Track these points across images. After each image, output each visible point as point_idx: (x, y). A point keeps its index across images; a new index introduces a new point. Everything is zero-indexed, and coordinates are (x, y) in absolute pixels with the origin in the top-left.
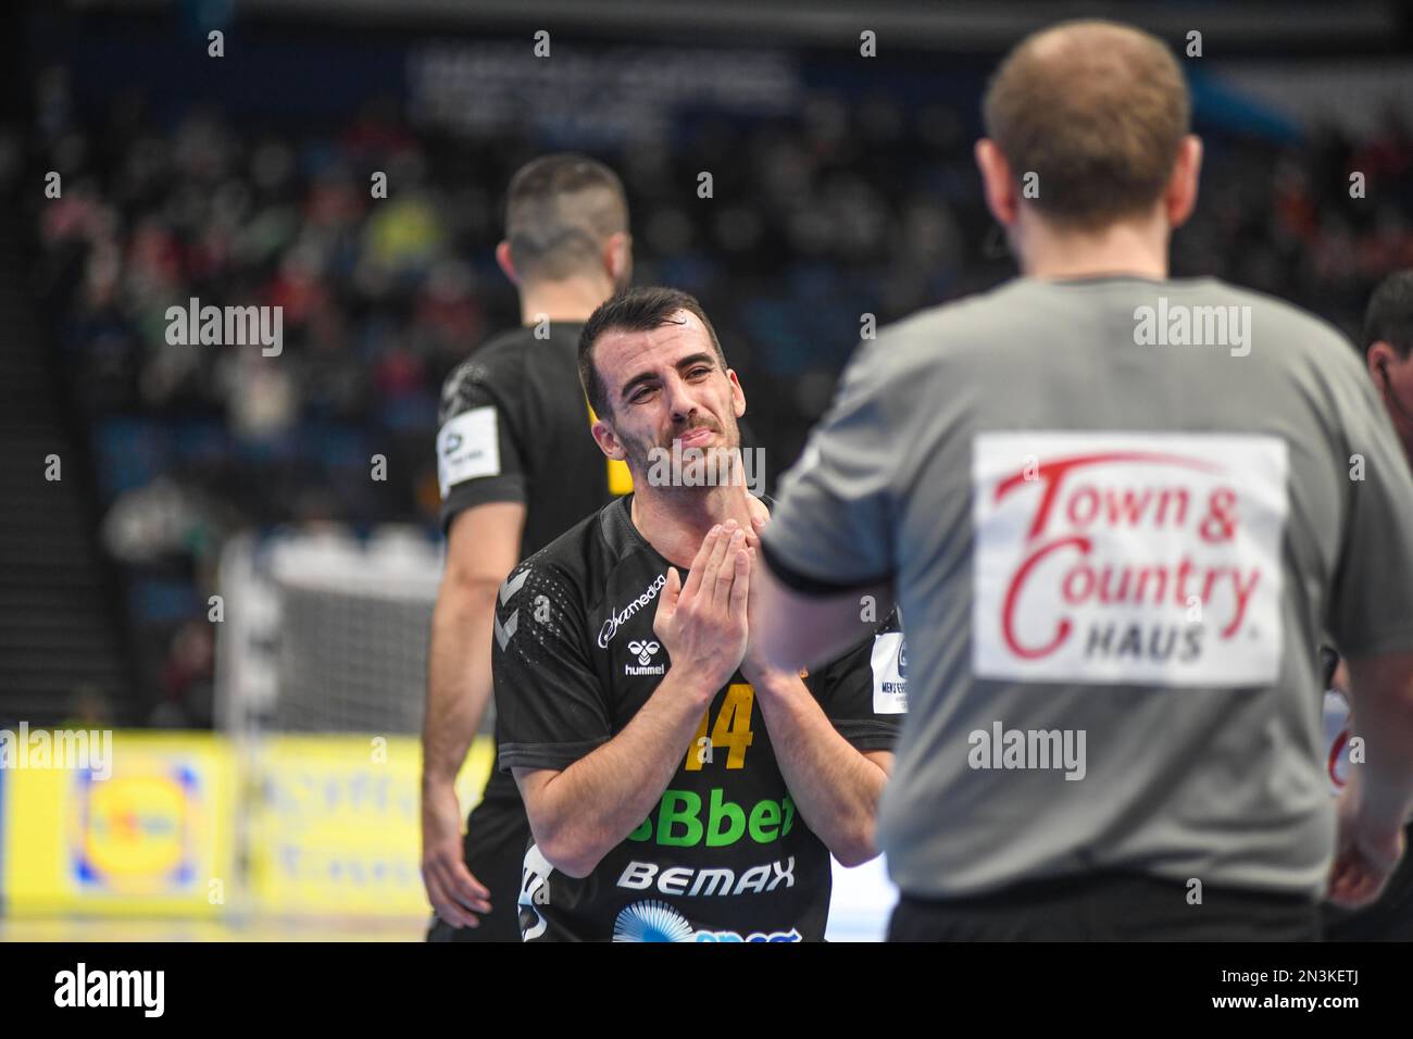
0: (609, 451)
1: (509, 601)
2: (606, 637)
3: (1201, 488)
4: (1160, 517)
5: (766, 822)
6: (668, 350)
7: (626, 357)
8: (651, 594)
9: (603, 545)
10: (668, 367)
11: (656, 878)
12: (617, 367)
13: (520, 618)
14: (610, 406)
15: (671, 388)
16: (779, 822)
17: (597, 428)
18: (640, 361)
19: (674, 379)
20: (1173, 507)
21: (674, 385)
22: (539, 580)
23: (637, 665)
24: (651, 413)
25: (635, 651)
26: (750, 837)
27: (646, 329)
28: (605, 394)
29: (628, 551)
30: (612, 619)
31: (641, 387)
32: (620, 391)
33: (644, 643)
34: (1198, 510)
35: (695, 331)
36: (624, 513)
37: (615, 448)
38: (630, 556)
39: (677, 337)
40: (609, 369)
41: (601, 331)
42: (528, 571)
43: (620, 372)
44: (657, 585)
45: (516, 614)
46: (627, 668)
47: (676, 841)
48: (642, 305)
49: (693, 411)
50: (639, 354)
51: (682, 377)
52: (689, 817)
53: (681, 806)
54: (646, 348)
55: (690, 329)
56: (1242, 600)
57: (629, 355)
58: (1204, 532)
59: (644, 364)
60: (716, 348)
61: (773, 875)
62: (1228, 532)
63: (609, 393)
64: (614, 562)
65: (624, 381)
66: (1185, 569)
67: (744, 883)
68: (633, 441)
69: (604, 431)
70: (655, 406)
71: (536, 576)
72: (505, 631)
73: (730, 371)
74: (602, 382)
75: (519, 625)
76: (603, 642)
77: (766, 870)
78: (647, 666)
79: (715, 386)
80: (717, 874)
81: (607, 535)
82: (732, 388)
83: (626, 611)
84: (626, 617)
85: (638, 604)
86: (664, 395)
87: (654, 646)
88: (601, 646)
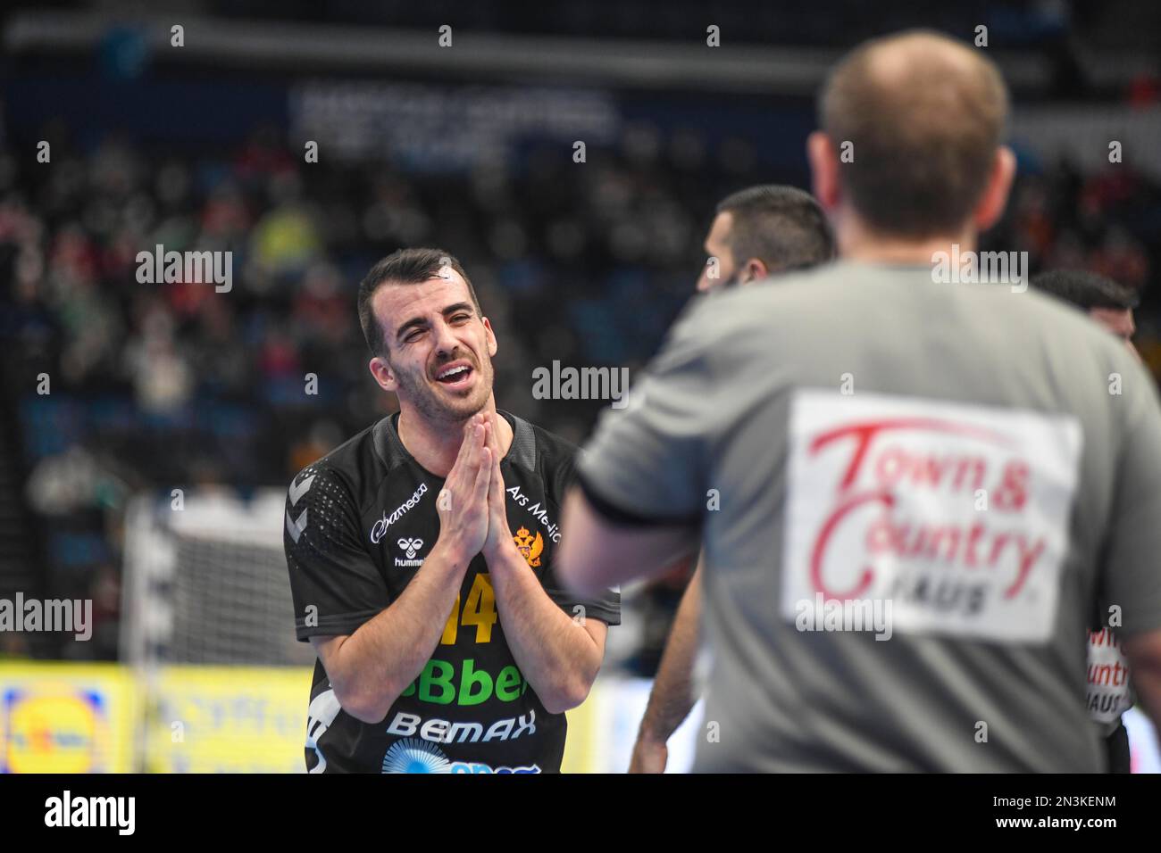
0: (385, 383)
1: (299, 502)
2: (377, 534)
3: (997, 460)
4: (958, 482)
5: (508, 684)
6: (435, 300)
7: (402, 305)
8: (416, 499)
9: (374, 456)
10: (436, 313)
11: (419, 727)
12: (393, 313)
13: (309, 516)
14: (386, 346)
15: (437, 330)
16: (519, 683)
17: (375, 364)
18: (412, 308)
19: (440, 322)
20: (970, 476)
21: (441, 328)
22: (322, 484)
23: (404, 557)
24: (420, 350)
25: (403, 547)
26: (496, 697)
27: (417, 282)
28: (383, 335)
29: (396, 462)
30: (382, 519)
31: (413, 329)
32: (395, 333)
33: (410, 540)
34: (994, 478)
35: (457, 285)
36: (393, 430)
37: (389, 381)
38: (398, 467)
39: (442, 289)
40: (386, 314)
41: (379, 283)
42: (313, 477)
43: (395, 317)
44: (420, 492)
45: (305, 512)
46: (397, 561)
47: (434, 699)
48: (414, 262)
49: (456, 348)
50: (411, 302)
51: (446, 322)
52: (445, 681)
53: (437, 673)
54: (417, 298)
55: (453, 283)
56: (1027, 564)
57: (403, 303)
58: (997, 500)
59: (416, 310)
60: (473, 299)
61: (517, 726)
62: (1019, 501)
63: (386, 334)
64: (385, 473)
65: (399, 325)
66: (977, 532)
67: (491, 733)
68: (405, 374)
69: (381, 366)
70: (423, 345)
71: (321, 480)
72: (296, 527)
73: (484, 319)
74: (380, 326)
75: (309, 521)
76: (375, 538)
77: (510, 723)
78: (413, 559)
79: (474, 330)
80: (468, 727)
81: (378, 448)
82: (487, 333)
83: (395, 513)
84: (396, 518)
85: (405, 507)
86: (431, 335)
87: (418, 542)
88: (374, 542)
